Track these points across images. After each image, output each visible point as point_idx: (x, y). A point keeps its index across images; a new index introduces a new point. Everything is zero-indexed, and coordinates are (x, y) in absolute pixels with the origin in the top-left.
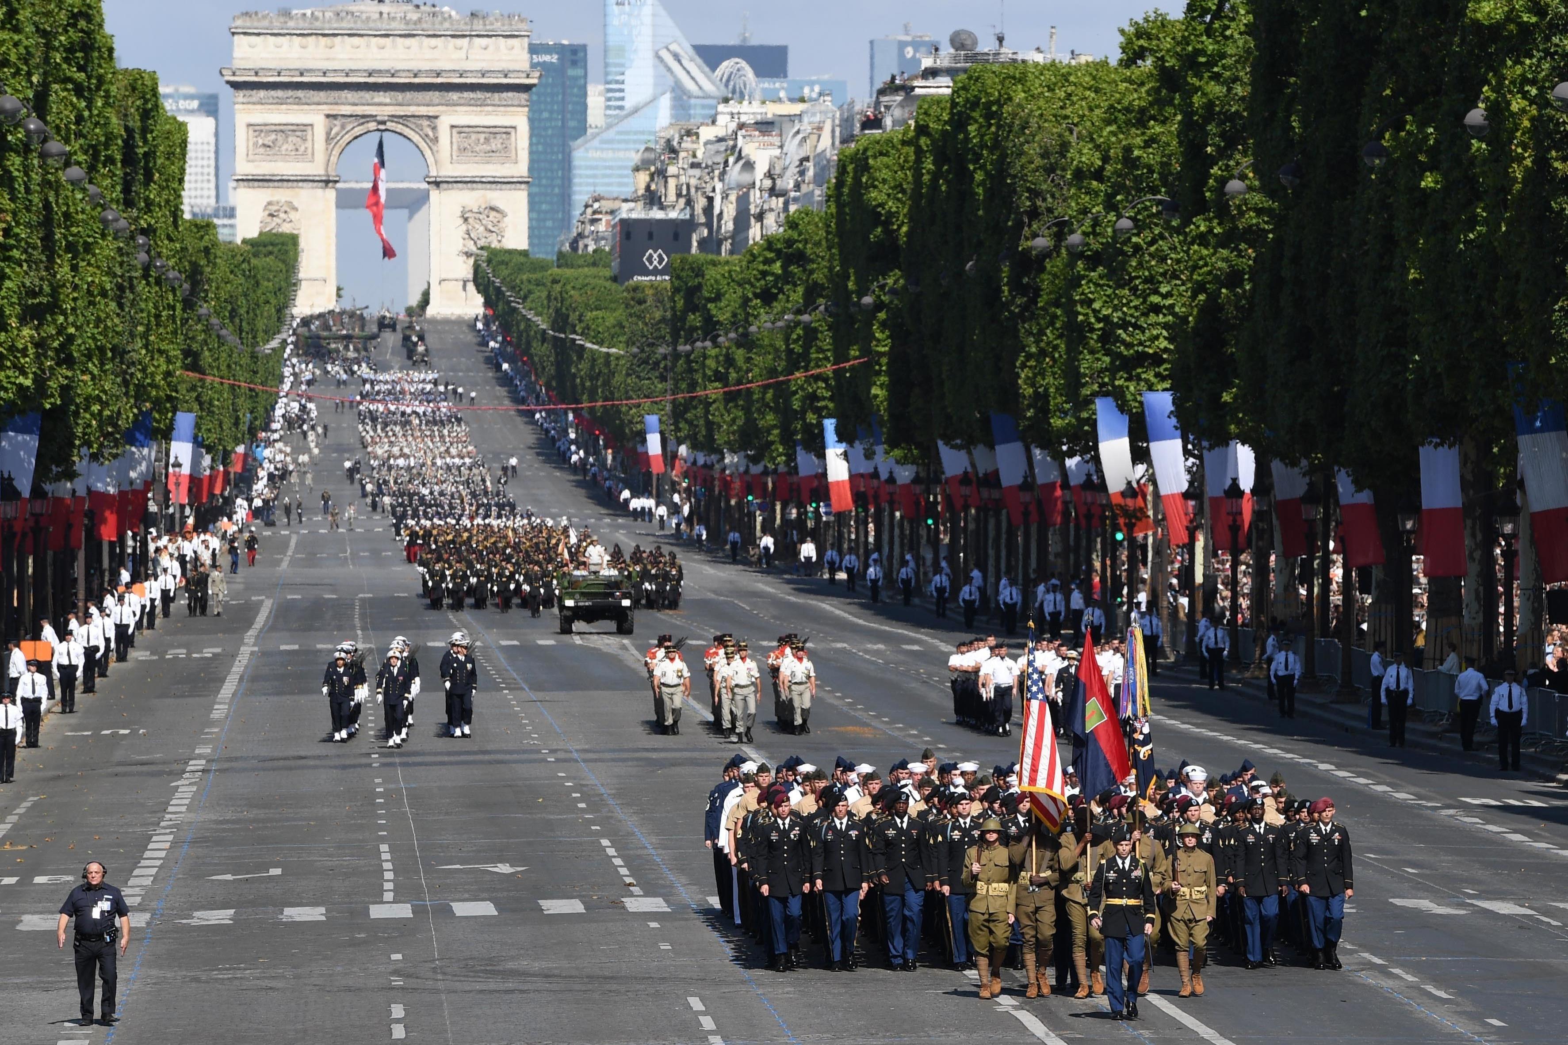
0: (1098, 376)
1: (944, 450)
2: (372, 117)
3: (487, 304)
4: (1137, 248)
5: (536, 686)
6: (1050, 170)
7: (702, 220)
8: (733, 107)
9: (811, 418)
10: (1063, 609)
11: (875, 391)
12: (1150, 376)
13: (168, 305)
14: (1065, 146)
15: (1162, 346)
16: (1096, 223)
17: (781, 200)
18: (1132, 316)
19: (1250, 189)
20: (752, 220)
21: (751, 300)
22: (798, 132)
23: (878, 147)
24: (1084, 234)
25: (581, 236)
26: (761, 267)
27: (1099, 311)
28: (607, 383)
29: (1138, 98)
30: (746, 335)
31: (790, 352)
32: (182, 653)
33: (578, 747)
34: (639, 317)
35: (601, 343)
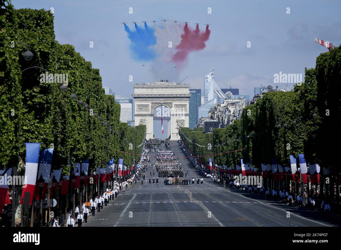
0: (290, 151)
1: (262, 165)
2: (160, 103)
3: (181, 138)
4: (297, 126)
5: (182, 210)
6: (281, 112)
7: (221, 122)
8: (227, 100)
9: (238, 159)
10: (284, 196)
11: (250, 154)
12: (300, 151)
13: (117, 139)
14: (283, 108)
15: (302, 145)
16: (290, 122)
17: (236, 118)
18: (296, 140)
19: (318, 115)
20: (230, 122)
21: (227, 137)
22: (239, 105)
23: (250, 108)
24: (287, 124)
25: (199, 125)
26: (229, 131)
27: (290, 139)
28: (202, 153)
29: (298, 98)
30: (226, 143)
31: (234, 146)
32: (117, 204)
33: (187, 222)
34: (208, 140)
35: (201, 145)
